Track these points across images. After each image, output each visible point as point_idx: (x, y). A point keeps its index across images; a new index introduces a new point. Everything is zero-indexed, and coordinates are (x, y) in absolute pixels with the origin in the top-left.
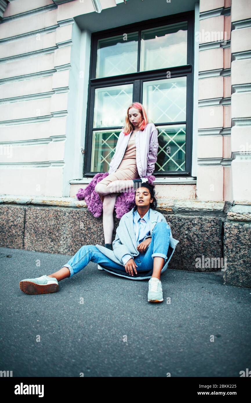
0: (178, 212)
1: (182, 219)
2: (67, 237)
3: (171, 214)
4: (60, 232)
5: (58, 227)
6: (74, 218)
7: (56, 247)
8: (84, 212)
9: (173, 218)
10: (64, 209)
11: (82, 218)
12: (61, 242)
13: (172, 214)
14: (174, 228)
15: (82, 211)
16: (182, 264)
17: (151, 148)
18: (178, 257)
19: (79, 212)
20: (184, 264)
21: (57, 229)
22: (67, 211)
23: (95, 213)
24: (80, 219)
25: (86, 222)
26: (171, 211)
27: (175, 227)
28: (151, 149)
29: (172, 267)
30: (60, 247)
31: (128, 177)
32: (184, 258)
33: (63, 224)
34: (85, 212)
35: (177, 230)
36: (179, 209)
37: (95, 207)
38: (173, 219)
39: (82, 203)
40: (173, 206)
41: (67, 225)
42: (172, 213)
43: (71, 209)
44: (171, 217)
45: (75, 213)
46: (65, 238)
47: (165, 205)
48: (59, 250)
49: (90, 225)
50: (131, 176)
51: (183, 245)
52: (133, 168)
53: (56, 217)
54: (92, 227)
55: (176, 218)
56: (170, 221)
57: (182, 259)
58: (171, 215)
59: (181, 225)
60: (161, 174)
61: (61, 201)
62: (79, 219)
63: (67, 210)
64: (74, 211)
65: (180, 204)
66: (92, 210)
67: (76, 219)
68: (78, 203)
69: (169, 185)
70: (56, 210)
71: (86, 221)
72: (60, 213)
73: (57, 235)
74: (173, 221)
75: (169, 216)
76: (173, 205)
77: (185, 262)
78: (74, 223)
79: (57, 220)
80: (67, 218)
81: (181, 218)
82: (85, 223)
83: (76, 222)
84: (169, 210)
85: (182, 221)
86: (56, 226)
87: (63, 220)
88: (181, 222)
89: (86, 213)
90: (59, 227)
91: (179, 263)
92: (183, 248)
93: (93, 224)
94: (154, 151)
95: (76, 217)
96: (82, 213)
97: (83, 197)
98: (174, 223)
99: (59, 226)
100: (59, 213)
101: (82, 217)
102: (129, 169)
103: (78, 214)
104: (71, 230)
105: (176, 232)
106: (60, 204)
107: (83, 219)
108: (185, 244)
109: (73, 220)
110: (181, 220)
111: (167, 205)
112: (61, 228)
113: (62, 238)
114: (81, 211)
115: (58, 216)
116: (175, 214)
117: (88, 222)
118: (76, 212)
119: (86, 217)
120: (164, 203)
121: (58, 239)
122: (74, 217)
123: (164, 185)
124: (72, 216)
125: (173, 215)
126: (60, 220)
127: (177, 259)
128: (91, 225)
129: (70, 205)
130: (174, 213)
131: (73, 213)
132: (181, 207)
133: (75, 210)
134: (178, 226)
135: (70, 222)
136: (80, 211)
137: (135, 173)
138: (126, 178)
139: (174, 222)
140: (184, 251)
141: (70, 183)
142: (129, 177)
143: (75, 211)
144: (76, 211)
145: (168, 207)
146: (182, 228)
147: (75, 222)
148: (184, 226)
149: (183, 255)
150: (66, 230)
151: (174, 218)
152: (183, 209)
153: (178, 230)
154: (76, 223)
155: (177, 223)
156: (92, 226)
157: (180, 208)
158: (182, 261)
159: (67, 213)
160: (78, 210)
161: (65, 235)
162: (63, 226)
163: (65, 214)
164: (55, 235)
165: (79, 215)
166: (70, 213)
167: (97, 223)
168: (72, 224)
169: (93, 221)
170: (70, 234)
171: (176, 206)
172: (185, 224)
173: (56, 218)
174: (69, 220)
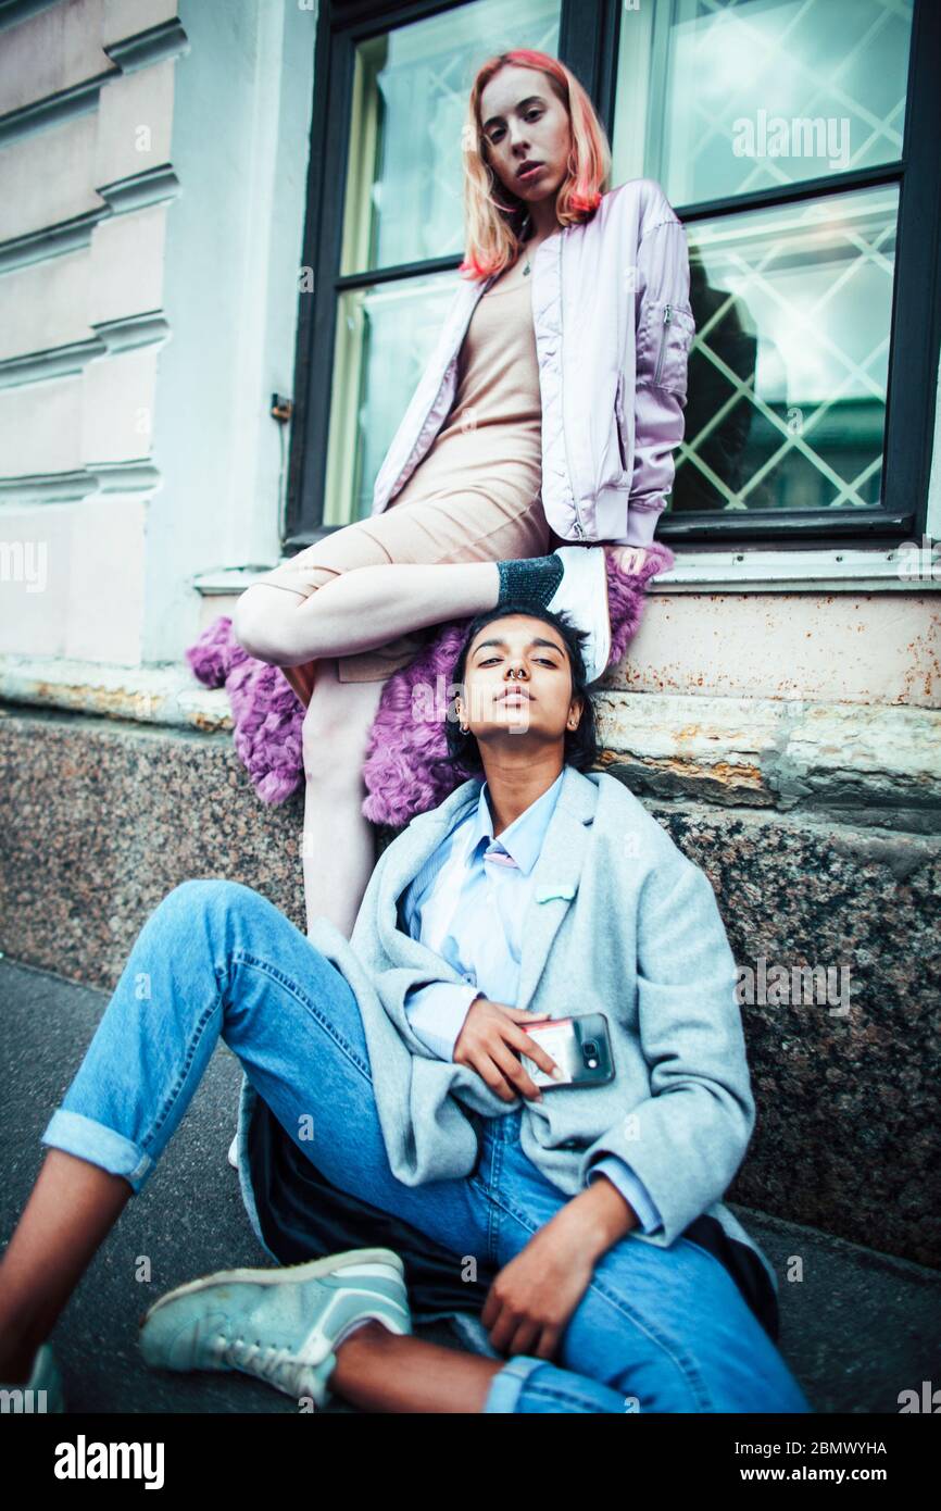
0: (804, 797)
1: (833, 855)
2: (140, 901)
3: (756, 807)
4: (111, 867)
5: (99, 839)
6: (174, 793)
7: (92, 944)
8: (225, 762)
9: (764, 843)
10: (129, 737)
11: (214, 795)
12: (115, 923)
13: (765, 807)
14: (770, 917)
15: (214, 757)
16: (821, 1189)
17: (648, 348)
18: (790, 1126)
19: (200, 759)
20: (838, 1185)
21: (96, 849)
22: (144, 749)
23: (266, 770)
24: (203, 801)
25: (231, 818)
26: (753, 784)
27: (779, 907)
28: (646, 355)
29: (747, 1194)
30: (109, 952)
31: (464, 541)
32: (837, 1143)
33: (122, 824)
34: (230, 762)
35: (792, 932)
36: (816, 780)
37: (267, 735)
38: (769, 850)
39: (216, 705)
40: (772, 754)
41: (139, 830)
42: (761, 802)
43: (162, 737)
44: (751, 833)
45: (180, 761)
46: (132, 905)
47: (712, 745)
48: (105, 969)
49: (253, 839)
50: (489, 536)
51: (832, 1049)
52: (509, 485)
53: (94, 779)
54: (262, 856)
55: (790, 842)
56: (740, 858)
57: (817, 1148)
58: (753, 820)
59: (822, 898)
60: (713, 529)
61: (121, 690)
62: (198, 799)
63: (143, 741)
64: (173, 752)
65: (824, 742)
66: (251, 756)
67: (182, 796)
68: (195, 705)
69: (761, 600)
70: (91, 742)
71: (235, 813)
72: (111, 760)
73: (98, 878)
74: (766, 861)
75: (739, 824)
76: (770, 744)
77: (840, 1177)
78: (177, 822)
79: (97, 799)
80: (143, 791)
81: (830, 848)
82: (228, 829)
83: (183, 816)
84: (739, 782)
85: (835, 867)
86: (92, 829)
87: (127, 798)
88: (825, 877)
89: (230, 769)
90: (106, 837)
91: (795, 1173)
92: (833, 1073)
93: (271, 835)
94: (666, 370)
95: (186, 789)
96: (215, 766)
97: (221, 670)
98: (771, 875)
99: (106, 831)
100: (106, 756)
101: (213, 788)
102: (476, 490)
103: (197, 769)
104: (163, 858)
105: (781, 942)
106: (112, 709)
107: (220, 803)
108: (847, 1041)
109: (170, 806)
110: (825, 862)
111: (725, 744)
112: (113, 846)
113: (118, 900)
114: (210, 754)
115: (100, 775)
116: (783, 812)
117: (241, 824)
118: (187, 758)
119: (236, 790)
120: (705, 727)
121: (100, 902)
122: (176, 784)
123: (728, 600)
124: (168, 780)
125: (770, 816)
126: (109, 795)
127: (780, 1143)
128: (256, 841)
129: (160, 717)
130: (779, 806)
131: (169, 761)
132: (829, 761)
133: (179, 741)
134: (805, 906)
135: (157, 811)
136: (203, 752)
137: (515, 515)
138: (453, 552)
139: (773, 868)
140: (837, 1089)
141: (198, 589)
142: (470, 545)
143: (180, 751)
144: (187, 749)
145: (733, 759)
146: (836, 921)
147: (178, 817)
148: (851, 907)
149: (832, 1121)
150: (138, 856)
151: (775, 840)
152: (844, 782)
153: (803, 934)
154: (186, 822)
155: (791, 883)
156: (264, 847)
157: (821, 771)
158: (821, 1167)
159: (143, 763)
160: (197, 744)
161: (133, 887)
162: (123, 835)
163: (134, 764)
164: (89, 878)
165: (201, 777)
166: (155, 762)
167: (287, 831)
168: (164, 828)
169: (268, 818)
170: (155, 882)
171: (790, 749)
172: (852, 893)
173: (92, 786)
174: (152, 803)
